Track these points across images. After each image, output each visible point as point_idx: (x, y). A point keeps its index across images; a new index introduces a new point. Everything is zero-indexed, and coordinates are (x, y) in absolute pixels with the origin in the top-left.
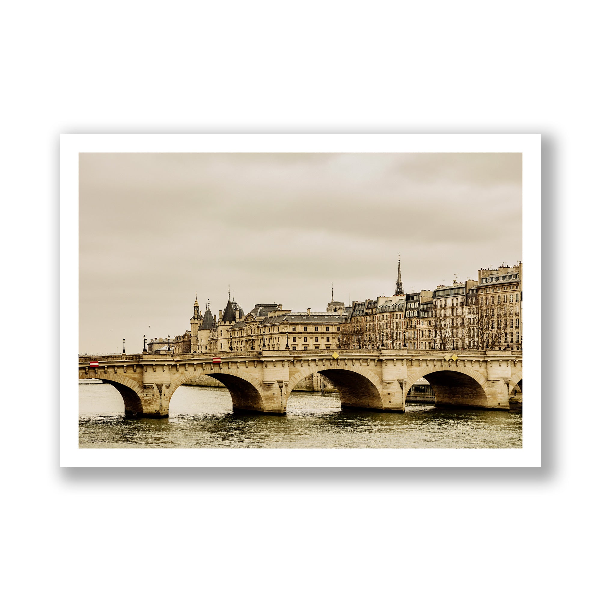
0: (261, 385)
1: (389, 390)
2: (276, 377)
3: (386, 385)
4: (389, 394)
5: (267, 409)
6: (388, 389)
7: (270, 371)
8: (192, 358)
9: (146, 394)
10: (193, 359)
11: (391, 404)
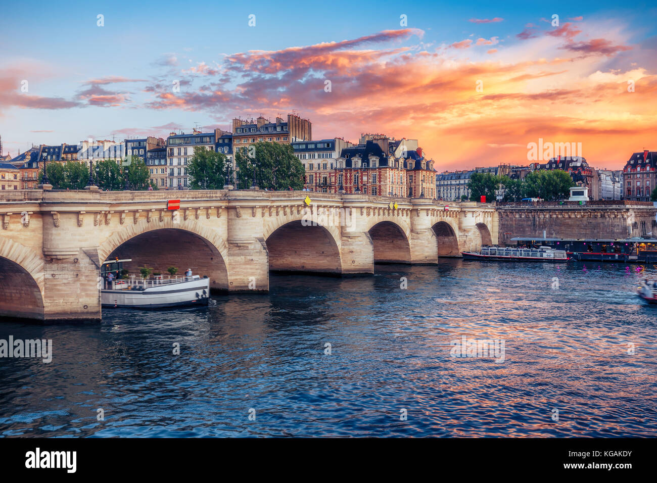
0: (225, 246)
1: (351, 247)
2: (256, 233)
3: (348, 241)
4: (352, 252)
5: (234, 284)
6: (351, 245)
7: (247, 223)
8: (132, 200)
9: (52, 273)
10: (133, 203)
11: (356, 264)
